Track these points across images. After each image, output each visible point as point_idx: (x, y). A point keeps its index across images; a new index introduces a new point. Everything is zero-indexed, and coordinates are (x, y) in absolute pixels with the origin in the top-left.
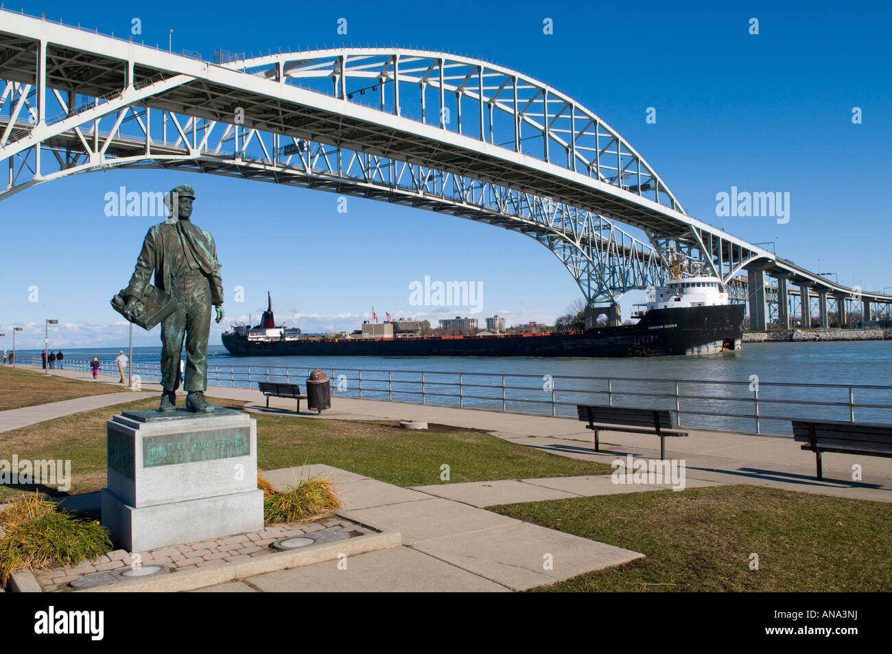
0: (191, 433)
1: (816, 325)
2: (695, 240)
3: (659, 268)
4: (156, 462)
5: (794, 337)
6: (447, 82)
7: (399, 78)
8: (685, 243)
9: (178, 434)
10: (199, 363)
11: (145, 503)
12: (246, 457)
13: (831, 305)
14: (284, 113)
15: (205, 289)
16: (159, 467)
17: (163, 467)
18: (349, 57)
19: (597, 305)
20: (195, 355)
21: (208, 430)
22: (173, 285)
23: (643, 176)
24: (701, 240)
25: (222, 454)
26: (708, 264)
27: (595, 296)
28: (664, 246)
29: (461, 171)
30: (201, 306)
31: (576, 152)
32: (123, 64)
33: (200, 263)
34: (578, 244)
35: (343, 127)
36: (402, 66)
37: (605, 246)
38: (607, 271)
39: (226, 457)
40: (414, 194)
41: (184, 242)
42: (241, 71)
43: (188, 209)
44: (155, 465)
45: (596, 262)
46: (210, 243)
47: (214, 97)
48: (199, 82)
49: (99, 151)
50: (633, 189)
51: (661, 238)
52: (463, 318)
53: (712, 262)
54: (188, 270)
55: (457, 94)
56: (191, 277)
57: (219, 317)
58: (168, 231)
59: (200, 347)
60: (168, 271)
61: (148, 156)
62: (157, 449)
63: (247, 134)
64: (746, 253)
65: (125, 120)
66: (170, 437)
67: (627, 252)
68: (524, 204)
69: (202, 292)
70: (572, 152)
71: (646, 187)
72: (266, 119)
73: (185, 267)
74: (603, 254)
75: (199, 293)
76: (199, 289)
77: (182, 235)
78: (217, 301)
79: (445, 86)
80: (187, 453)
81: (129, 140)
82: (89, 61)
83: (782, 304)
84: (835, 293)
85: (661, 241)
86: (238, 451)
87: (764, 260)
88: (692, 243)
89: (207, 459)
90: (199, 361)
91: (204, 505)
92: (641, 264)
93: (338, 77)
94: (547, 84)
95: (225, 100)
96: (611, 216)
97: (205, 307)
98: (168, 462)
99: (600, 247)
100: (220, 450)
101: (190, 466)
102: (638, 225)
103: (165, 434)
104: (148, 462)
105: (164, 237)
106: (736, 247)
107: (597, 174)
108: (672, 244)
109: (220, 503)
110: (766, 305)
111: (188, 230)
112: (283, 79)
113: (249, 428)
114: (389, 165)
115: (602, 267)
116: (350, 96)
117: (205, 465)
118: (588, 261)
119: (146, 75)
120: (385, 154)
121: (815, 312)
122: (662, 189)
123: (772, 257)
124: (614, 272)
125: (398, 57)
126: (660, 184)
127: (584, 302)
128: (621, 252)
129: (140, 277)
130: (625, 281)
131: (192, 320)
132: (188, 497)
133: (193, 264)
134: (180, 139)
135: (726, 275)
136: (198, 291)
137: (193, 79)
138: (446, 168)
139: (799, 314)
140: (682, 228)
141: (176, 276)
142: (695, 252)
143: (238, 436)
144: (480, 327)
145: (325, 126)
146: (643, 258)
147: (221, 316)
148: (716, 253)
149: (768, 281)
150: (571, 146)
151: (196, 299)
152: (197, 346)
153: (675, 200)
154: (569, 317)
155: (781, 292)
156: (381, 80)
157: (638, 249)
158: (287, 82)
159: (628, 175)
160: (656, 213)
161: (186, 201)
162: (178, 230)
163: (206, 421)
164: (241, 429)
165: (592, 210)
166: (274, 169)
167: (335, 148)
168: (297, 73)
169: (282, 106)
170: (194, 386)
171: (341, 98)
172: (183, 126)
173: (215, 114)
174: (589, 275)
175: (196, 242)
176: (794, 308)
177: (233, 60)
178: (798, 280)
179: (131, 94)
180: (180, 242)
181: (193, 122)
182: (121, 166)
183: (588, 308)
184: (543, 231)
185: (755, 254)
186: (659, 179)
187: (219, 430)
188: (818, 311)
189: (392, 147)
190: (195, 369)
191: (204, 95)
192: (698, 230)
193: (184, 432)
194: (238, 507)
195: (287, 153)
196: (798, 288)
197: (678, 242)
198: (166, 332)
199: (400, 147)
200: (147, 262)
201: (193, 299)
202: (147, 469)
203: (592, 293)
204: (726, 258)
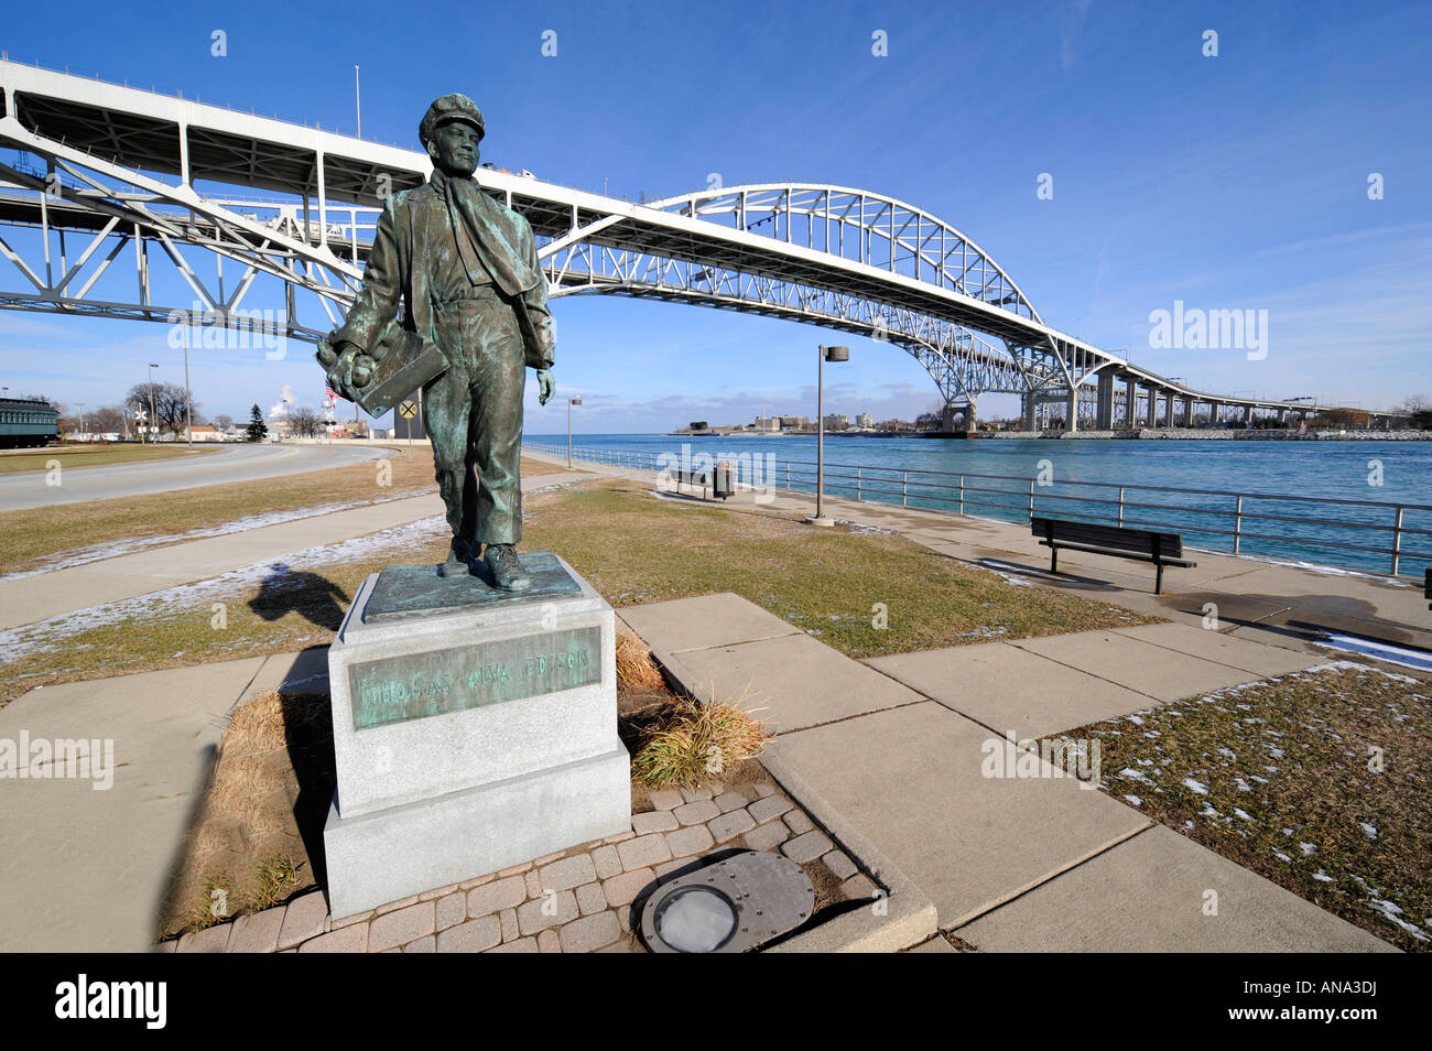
0: (465, 649)
1: (1160, 425)
2: (1051, 348)
3: (1013, 373)
4: (384, 718)
5: (1141, 436)
6: (831, 212)
7: (791, 210)
8: (1040, 350)
9: (436, 652)
10: (499, 488)
11: (362, 806)
12: (593, 688)
13: (1178, 407)
14: (695, 244)
15: (505, 330)
16: (393, 727)
17: (404, 725)
18: (749, 192)
19: (954, 406)
20: (488, 470)
21: (507, 638)
22: (437, 320)
23: (1006, 292)
24: (1056, 348)
25: (540, 686)
26: (1061, 369)
27: (953, 398)
28: (1020, 354)
29: (842, 290)
30: (497, 366)
31: (944, 272)
32: (569, 208)
33: (493, 271)
34: (940, 352)
35: (743, 255)
36: (794, 199)
37: (965, 354)
38: (965, 376)
39: (549, 690)
40: (800, 312)
41: (458, 224)
42: (660, 210)
43: (465, 151)
44: (381, 723)
45: (956, 368)
46: (520, 235)
47: (640, 233)
48: (628, 221)
49: (555, 280)
50: (996, 303)
51: (1017, 346)
52: (836, 415)
53: (1065, 367)
54: (466, 286)
55: (840, 222)
56: (473, 303)
57: (545, 392)
58: (424, 201)
59: (499, 455)
60: (423, 289)
61: (592, 285)
62: (385, 690)
63: (666, 265)
64: (1099, 359)
65: (573, 257)
66: (415, 661)
67: (985, 359)
68: (894, 318)
69: (499, 335)
70: (941, 271)
71: (1007, 301)
72: (681, 250)
73: (460, 279)
74: (963, 360)
75: (492, 339)
76: (493, 329)
77: (455, 211)
78: (535, 357)
79: (830, 216)
80: (459, 691)
81: (577, 273)
82: (544, 207)
83: (1129, 405)
84: (1183, 396)
85: (1017, 349)
86: (575, 678)
87: (1115, 366)
88: (1048, 350)
89: (507, 699)
90: (498, 483)
91: (501, 798)
92: (997, 370)
93: (739, 212)
94: (921, 209)
95: (648, 235)
96: (973, 327)
97: (507, 368)
98: (414, 712)
99: (960, 355)
100: (535, 679)
101: (468, 718)
102: (997, 335)
103: (405, 653)
104: (363, 719)
105: (414, 213)
106: (1089, 354)
107: (962, 291)
108: (1028, 351)
109: (535, 791)
110: (1113, 405)
111: (466, 197)
112: (694, 215)
113: (599, 628)
114: (780, 287)
115: (960, 371)
116: (749, 228)
117: (500, 713)
118: (949, 367)
119: (588, 216)
120: (777, 277)
121: (1160, 413)
122: (1022, 302)
123: (1124, 363)
124: (971, 377)
125: (790, 191)
126: (1021, 297)
127: (943, 404)
128: (979, 359)
129: (366, 302)
130: (981, 384)
131: (480, 397)
132: (465, 781)
133: (478, 275)
134: (615, 272)
135: (1078, 380)
136: (491, 332)
137: (622, 218)
138: (828, 288)
139: (1144, 415)
140: (1040, 337)
141: (442, 301)
142: (1049, 359)
143: (574, 647)
144: (851, 423)
145: (727, 254)
146: (1000, 364)
147: (549, 391)
148: (1070, 360)
149: (1118, 385)
150: (940, 265)
151: (485, 350)
152: (492, 453)
153: (1034, 312)
154: (929, 415)
155: (1130, 394)
156: (775, 212)
157: (995, 357)
158: (698, 218)
159: (991, 291)
160: (1015, 324)
161: (461, 134)
162: (447, 201)
163: (505, 617)
164: (581, 633)
165: (956, 322)
166: (687, 293)
167: (736, 274)
168: (706, 210)
169: (694, 238)
170: (492, 533)
171: (742, 229)
172: (617, 260)
173: (640, 247)
174: (949, 380)
175: (483, 224)
176: (1141, 409)
177: (655, 200)
178: (1147, 384)
179: (576, 233)
180: (448, 223)
181: (625, 255)
182: (571, 294)
183: (946, 408)
184: (911, 342)
185: (1107, 360)
186: (1020, 293)
187: (533, 637)
188: (1164, 412)
189: (783, 271)
190: (491, 500)
191: (632, 232)
192: (1054, 338)
193: (448, 646)
194: (574, 795)
195: (697, 280)
196: (1146, 391)
197: (1033, 350)
198: (431, 423)
199: (790, 270)
200: (381, 269)
201: (478, 352)
202: (364, 734)
203: (951, 395)
204: (1079, 363)
